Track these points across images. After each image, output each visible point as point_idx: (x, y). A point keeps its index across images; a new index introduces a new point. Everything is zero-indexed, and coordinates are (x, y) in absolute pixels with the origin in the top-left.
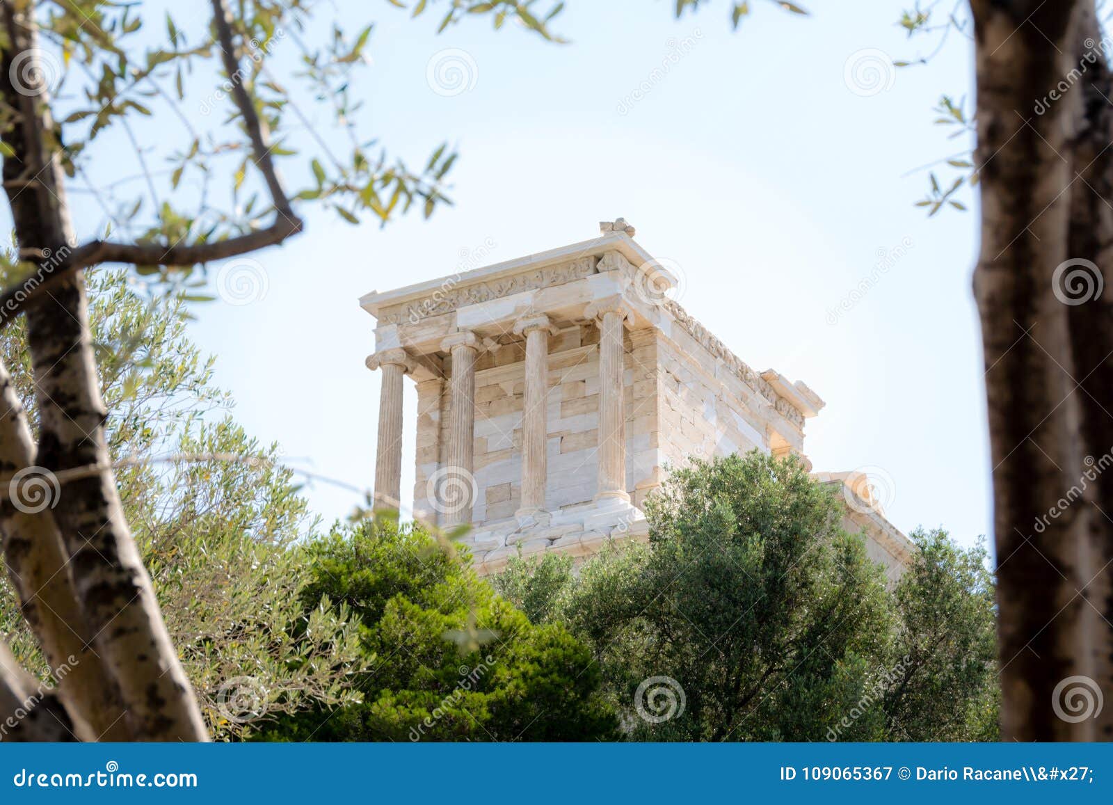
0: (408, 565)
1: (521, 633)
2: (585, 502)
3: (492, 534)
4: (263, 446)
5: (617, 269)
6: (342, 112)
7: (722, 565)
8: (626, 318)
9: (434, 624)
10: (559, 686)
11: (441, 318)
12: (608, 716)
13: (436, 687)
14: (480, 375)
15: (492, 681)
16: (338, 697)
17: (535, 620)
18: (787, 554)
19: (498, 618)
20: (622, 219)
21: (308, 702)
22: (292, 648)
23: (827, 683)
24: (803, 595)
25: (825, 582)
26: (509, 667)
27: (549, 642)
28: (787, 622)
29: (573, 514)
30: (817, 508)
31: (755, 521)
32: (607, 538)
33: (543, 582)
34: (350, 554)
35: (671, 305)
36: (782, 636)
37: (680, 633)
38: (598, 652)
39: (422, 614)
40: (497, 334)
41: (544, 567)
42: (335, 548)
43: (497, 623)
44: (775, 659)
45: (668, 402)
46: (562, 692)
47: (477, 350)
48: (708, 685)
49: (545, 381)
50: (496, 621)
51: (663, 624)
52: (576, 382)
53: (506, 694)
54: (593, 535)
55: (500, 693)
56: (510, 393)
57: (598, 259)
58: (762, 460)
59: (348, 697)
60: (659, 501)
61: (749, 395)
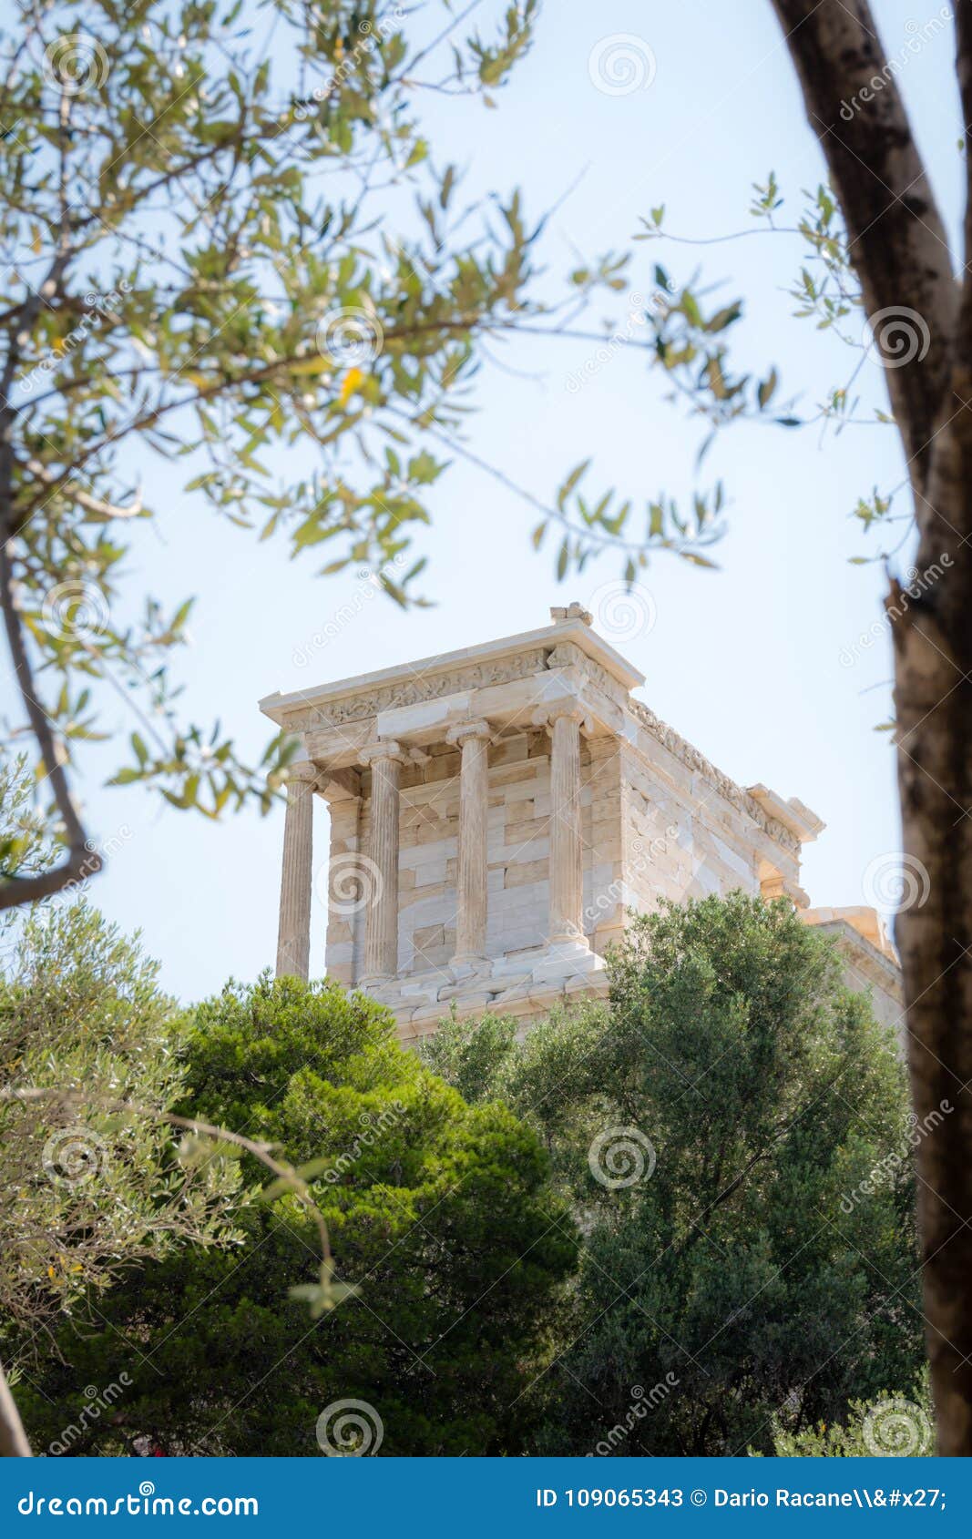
0: (317, 1032)
1: (454, 1115)
2: (534, 947)
3: (421, 987)
4: (124, 933)
5: (571, 664)
6: (159, 700)
7: (698, 1031)
8: (582, 724)
9: (349, 1104)
10: (499, 1179)
11: (358, 725)
12: (560, 1214)
13: (353, 1182)
14: (403, 794)
15: (419, 1174)
16: (216, 1235)
17: (471, 1096)
18: (776, 1016)
19: (426, 1098)
20: (577, 604)
21: (179, 1245)
22: (159, 1180)
23: (825, 1173)
24: (797, 1066)
25: (822, 1050)
26: (440, 1155)
27: (488, 1125)
28: (776, 1099)
29: (519, 962)
30: (813, 961)
31: (739, 975)
32: (561, 991)
33: (482, 1050)
34: (245, 1021)
35: (638, 708)
36: (771, 1117)
37: (647, 1113)
38: (549, 1136)
39: (334, 1092)
40: (427, 744)
41: (483, 1032)
42: (228, 1012)
43: (425, 1103)
44: (763, 1144)
45: (634, 825)
46: (504, 1186)
47: (402, 764)
48: (682, 1177)
49: (485, 800)
50: (423, 1100)
51: (627, 1101)
52: (523, 802)
53: (436, 1189)
54: (544, 988)
55: (429, 1189)
56: (442, 816)
57: (549, 652)
58: (746, 903)
59: (228, 1237)
60: (621, 953)
61: (733, 815)
